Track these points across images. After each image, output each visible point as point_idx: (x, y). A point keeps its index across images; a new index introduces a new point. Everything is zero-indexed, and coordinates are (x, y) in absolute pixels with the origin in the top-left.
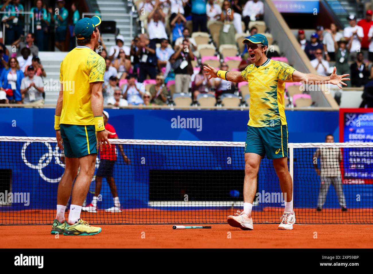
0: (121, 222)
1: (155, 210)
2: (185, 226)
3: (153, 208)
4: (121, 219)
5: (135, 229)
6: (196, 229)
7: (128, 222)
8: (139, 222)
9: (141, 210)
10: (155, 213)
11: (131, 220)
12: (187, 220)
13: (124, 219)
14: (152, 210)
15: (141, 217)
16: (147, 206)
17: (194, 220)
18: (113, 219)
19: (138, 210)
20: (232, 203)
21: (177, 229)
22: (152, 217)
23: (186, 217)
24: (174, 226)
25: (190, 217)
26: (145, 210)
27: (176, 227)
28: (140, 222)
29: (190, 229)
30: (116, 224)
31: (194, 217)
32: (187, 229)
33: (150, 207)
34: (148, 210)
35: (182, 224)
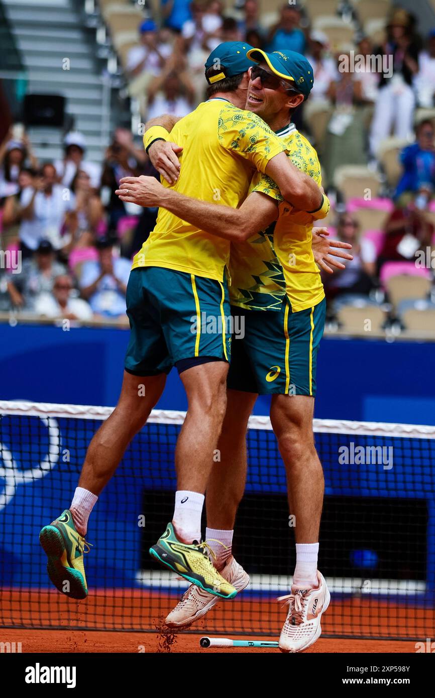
0: (64, 623)
1: (155, 595)
2: (232, 641)
3: (151, 588)
4: (65, 615)
5: (100, 643)
6: (261, 647)
7: (82, 624)
8: (111, 626)
9: (119, 593)
10: (155, 603)
11: (91, 618)
12: (238, 624)
13: (73, 616)
14: (146, 594)
15: (118, 611)
16: (132, 584)
17: (256, 625)
18: (45, 615)
19: (110, 593)
20: (357, 583)
21: (211, 647)
22: (146, 612)
23: (237, 616)
24: (204, 639)
25: (246, 616)
26: (128, 593)
27: (208, 641)
28: (116, 626)
29: (246, 647)
30: (51, 628)
31: (256, 616)
32: (237, 647)
33: (142, 587)
34: (137, 594)
35: (225, 634)
